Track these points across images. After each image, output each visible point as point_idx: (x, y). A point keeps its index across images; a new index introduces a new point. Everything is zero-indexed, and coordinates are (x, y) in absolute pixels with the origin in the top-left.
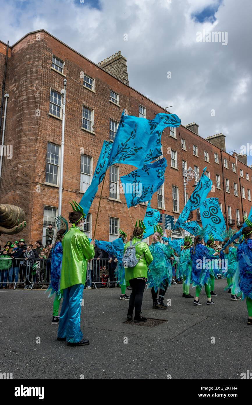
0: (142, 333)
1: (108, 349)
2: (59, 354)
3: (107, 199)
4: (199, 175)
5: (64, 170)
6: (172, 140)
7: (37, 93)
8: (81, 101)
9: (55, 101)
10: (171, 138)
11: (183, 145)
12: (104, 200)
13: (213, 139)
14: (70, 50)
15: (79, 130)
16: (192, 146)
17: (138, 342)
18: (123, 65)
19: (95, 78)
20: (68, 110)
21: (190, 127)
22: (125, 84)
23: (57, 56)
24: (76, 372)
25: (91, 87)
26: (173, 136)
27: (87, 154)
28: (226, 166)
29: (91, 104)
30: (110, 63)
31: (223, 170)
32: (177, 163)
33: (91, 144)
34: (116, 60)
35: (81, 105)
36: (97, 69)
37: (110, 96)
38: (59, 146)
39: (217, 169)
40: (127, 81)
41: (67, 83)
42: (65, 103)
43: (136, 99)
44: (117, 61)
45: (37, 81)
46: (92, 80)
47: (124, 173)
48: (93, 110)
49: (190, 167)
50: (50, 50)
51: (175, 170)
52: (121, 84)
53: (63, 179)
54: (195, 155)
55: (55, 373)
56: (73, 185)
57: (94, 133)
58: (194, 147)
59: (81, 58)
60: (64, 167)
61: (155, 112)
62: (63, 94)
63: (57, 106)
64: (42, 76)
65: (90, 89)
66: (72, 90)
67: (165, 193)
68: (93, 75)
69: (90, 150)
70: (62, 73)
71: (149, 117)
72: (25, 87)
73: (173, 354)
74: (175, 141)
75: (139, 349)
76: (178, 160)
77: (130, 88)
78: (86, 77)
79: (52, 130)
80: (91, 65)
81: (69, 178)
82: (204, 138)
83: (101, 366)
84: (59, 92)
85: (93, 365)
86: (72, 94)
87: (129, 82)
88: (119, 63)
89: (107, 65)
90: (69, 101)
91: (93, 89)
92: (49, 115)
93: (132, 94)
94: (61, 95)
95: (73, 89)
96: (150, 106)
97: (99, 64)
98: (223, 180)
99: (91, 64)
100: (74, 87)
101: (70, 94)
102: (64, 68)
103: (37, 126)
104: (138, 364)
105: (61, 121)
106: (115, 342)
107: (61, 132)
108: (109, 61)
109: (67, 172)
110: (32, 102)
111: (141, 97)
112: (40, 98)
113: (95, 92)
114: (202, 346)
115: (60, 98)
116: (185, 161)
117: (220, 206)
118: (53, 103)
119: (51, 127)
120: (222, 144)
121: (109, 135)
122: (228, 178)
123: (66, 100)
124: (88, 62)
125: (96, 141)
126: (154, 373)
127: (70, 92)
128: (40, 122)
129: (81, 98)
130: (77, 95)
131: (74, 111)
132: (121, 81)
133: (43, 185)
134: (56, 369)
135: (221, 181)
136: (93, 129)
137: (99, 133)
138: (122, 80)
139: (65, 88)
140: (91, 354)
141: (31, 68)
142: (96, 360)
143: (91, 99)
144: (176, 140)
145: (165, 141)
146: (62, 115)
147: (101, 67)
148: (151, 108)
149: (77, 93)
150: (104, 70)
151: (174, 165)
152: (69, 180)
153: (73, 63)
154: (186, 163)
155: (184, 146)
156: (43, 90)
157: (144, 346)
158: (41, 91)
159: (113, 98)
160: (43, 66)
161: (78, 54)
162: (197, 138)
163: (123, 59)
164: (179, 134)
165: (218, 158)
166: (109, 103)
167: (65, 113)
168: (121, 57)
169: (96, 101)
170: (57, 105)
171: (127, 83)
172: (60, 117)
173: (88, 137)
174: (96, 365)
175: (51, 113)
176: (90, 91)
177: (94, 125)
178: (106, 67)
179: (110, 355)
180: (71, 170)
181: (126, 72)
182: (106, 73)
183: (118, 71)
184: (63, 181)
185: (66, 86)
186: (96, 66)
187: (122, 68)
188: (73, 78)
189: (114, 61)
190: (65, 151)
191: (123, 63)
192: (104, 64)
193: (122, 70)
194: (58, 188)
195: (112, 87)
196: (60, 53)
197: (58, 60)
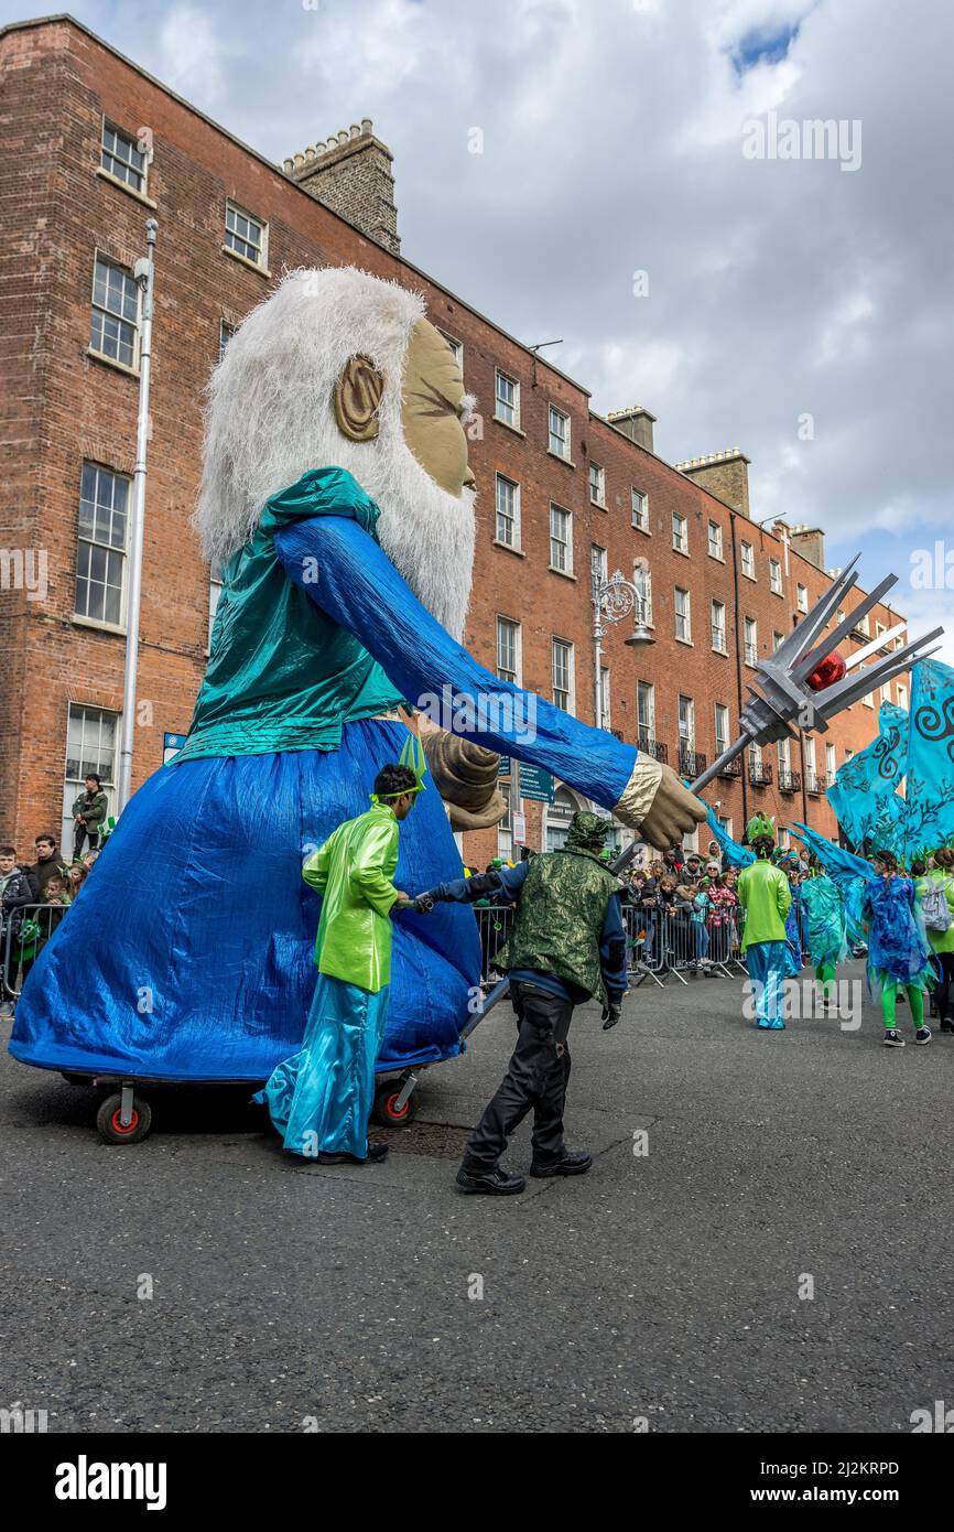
0: (420, 1181)
1: (293, 1241)
2: (107, 1263)
4: (649, 599)
5: (144, 568)
6: (555, 468)
7: (43, 267)
8: (214, 307)
9: (114, 302)
10: (552, 461)
11: (596, 488)
13: (708, 471)
14: (172, 105)
16: (629, 494)
17: (402, 1216)
18: (379, 174)
19: (272, 218)
20: (163, 338)
21: (621, 425)
22: (383, 250)
23: (121, 123)
24: (169, 1332)
25: (253, 253)
26: (561, 453)
28: (749, 570)
30: (327, 162)
31: (739, 585)
32: (571, 553)
34: (352, 155)
35: (216, 320)
36: (278, 185)
38: (128, 476)
39: (716, 580)
40: (393, 237)
41: (159, 236)
42: (149, 315)
44: (357, 157)
45: (42, 222)
46: (259, 225)
49: (618, 573)
50: (94, 99)
51: (563, 581)
52: (371, 246)
53: (141, 603)
54: (639, 527)
56: (181, 626)
58: (634, 498)
59: (217, 137)
60: (147, 559)
61: (497, 359)
62: (144, 278)
63: (122, 321)
64: (62, 202)
65: (249, 262)
66: (179, 260)
67: (525, 665)
68: (262, 207)
70: (143, 195)
73: (526, 1255)
74: (567, 472)
75: (403, 1242)
76: (575, 544)
77: (402, 266)
78: (237, 212)
79: (100, 414)
80: (254, 167)
81: (166, 602)
82: (673, 466)
83: (260, 1307)
84: (129, 269)
85: (232, 1305)
86: (179, 277)
87: (399, 240)
88: (366, 164)
89: (318, 172)
90: (166, 305)
91: (261, 263)
92: (90, 357)
94: (134, 282)
95: (185, 259)
96: (477, 336)
97: (289, 164)
98: (737, 621)
99: (256, 162)
100: (186, 252)
101: (171, 278)
102: (149, 172)
103: (41, 397)
104: (396, 1296)
105: (137, 380)
106: (320, 1218)
107: (134, 424)
108: (326, 157)
109: (158, 576)
110: (24, 302)
111: (442, 301)
112: (55, 286)
113: (269, 274)
114: (631, 1227)
115: (132, 292)
116: (601, 550)
117: (720, 715)
118: (106, 309)
119: (99, 404)
120: (739, 488)
122: (753, 614)
123: (155, 300)
124: (244, 157)
126: (454, 1330)
127: (173, 269)
128: (54, 380)
129: (216, 296)
130: (201, 284)
131: (186, 343)
132: (369, 234)
133: (65, 624)
134: (93, 1321)
135: (727, 626)
138: (376, 232)
139: (151, 255)
140: (226, 1264)
141: (16, 167)
142: (244, 1284)
144: (571, 467)
145: (531, 470)
146: (140, 359)
147: (294, 179)
148: (480, 343)
149: (199, 273)
150: (306, 189)
151: (562, 560)
152: (167, 607)
153: (185, 154)
154: (604, 556)
155: (601, 493)
156: (65, 256)
157: (425, 1231)
158: (57, 261)
160: (64, 163)
161: (205, 121)
162: (649, 465)
163: (381, 150)
164: (584, 448)
165: (719, 542)
167: (153, 351)
168: (372, 144)
170: (119, 319)
171: (393, 244)
172: (131, 366)
174: (244, 1303)
175: (99, 350)
176: (249, 267)
178: (313, 179)
179: (296, 1265)
180: (173, 569)
181: (388, 200)
182: (312, 203)
183: (358, 196)
184: (142, 611)
185: (154, 245)
186: (275, 172)
187: (373, 183)
188: (186, 217)
189: (346, 158)
190: (149, 497)
191: (378, 164)
192: (308, 168)
193: (376, 195)
194: (122, 638)
195: (335, 257)
196: (136, 117)
197: (125, 139)
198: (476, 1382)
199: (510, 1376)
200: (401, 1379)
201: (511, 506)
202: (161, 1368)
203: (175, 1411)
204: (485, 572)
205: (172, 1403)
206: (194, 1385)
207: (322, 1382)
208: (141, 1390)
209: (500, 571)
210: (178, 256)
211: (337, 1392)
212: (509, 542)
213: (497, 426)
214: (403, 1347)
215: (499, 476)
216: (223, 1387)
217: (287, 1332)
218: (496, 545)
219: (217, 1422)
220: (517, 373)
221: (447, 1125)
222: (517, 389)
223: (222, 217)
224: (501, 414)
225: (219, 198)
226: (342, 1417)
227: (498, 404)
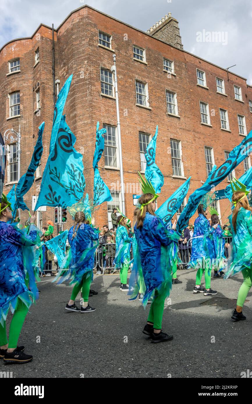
1: (187, 329)
3: (171, 177)
5: (122, 151)
6: (238, 104)
7: (87, 74)
8: (133, 76)
9: (106, 80)
10: (236, 102)
11: (251, 108)
12: (168, 179)
14: (116, 22)
15: (134, 108)
17: (218, 323)
18: (175, 28)
19: (145, 47)
20: (120, 87)
22: (178, 49)
23: (103, 31)
24: (157, 352)
25: (142, 58)
26: (239, 99)
27: (145, 131)
29: (144, 76)
30: (160, 28)
32: (246, 129)
33: (148, 120)
35: (133, 79)
36: (147, 38)
37: (164, 65)
38: (115, 126)
40: (181, 45)
41: (116, 59)
42: (116, 81)
43: (192, 64)
44: (168, 24)
45: (86, 62)
46: (143, 50)
47: (186, 147)
48: (147, 84)
50: (95, 26)
52: (175, 49)
53: (123, 160)
55: (135, 353)
56: (133, 165)
57: (150, 108)
59: (128, 28)
60: (123, 148)
61: (216, 74)
62: (114, 71)
64: (90, 55)
65: (141, 61)
66: (122, 65)
68: (143, 45)
69: (148, 126)
70: (111, 49)
71: (209, 82)
72: (74, 69)
74: (242, 105)
75: (220, 330)
76: (247, 126)
77: (185, 53)
78: (136, 48)
79: (106, 111)
80: (140, 34)
81: (129, 159)
84: (109, 70)
85: (173, 346)
86: (122, 69)
87: (182, 46)
88: (171, 26)
89: (157, 31)
90: (120, 78)
91: (144, 61)
92: (102, 96)
93: (188, 59)
94: (111, 73)
95: (124, 64)
96: (209, 69)
97: (149, 31)
99: (140, 32)
100: (124, 62)
101: (120, 70)
102: (112, 42)
103: (91, 109)
105: (115, 100)
106: (194, 323)
107: (115, 112)
108: (159, 26)
109: (126, 152)
110: (83, 85)
111: (198, 61)
112: (91, 78)
113: (147, 63)
115: (111, 76)
118: (104, 82)
119: (105, 108)
121: (166, 108)
123: (117, 77)
124: (136, 32)
125: (153, 116)
127: (121, 67)
128: (93, 104)
129: (133, 72)
130: (128, 70)
131: (126, 87)
132: (174, 46)
133: (103, 169)
136: (149, 104)
137: (155, 107)
138: (176, 45)
139: (115, 64)
141: (78, 49)
143: (143, 71)
144: (243, 103)
145: (230, 106)
146: (115, 94)
147: (151, 35)
148: (210, 71)
149: (128, 67)
150: (154, 37)
151: (243, 131)
152: (129, 160)
153: (120, 35)
156: (93, 70)
157: (226, 327)
158: (91, 72)
159: (167, 67)
160: (90, 45)
161: (125, 25)
163: (174, 21)
164: (246, 96)
166: (163, 73)
167: (118, 91)
168: (172, 20)
169: (149, 73)
170: (108, 84)
171: (181, 47)
172: (112, 96)
173: (145, 113)
174: (176, 345)
175: (104, 93)
176: (141, 63)
177: (149, 100)
178: (156, 34)
179: (189, 336)
180: (130, 150)
181: (178, 35)
182: (157, 40)
183: (170, 36)
184: (123, 163)
185: (115, 61)
186: (145, 34)
187: (173, 31)
188: (122, 52)
189: (165, 25)
190: (121, 131)
191: (174, 25)
192: (154, 31)
193: (175, 34)
194: (119, 171)
195: (165, 54)
196: (106, 28)
197: (104, 35)
200: (225, 366)
201: (225, 117)
202: (156, 361)
203: (162, 372)
204: (219, 138)
205: (161, 370)
206: (166, 366)
207: (202, 366)
208: (152, 366)
209: (224, 137)
210: (122, 63)
211: (207, 369)
212: (226, 128)
213: (218, 94)
214: (224, 358)
215: (221, 109)
217: (189, 353)
218: (222, 130)
220: (223, 78)
222: (223, 82)
223: (132, 50)
224: (219, 90)
225: (131, 45)
226: (209, 375)
227: (218, 88)
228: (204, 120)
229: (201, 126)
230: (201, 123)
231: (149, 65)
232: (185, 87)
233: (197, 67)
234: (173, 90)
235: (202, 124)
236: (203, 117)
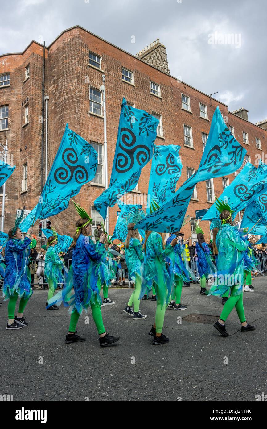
0: (200, 330)
2: (117, 350)
5: (108, 168)
7: (77, 92)
8: (121, 96)
9: (95, 99)
13: (265, 124)
14: (106, 44)
16: (242, 134)
17: (196, 339)
18: (162, 53)
19: (134, 70)
20: (108, 106)
21: (238, 114)
22: (165, 74)
23: (93, 51)
25: (130, 80)
29: (132, 98)
30: (148, 52)
35: (121, 100)
36: (135, 61)
37: (151, 88)
38: (102, 144)
40: (168, 70)
41: (105, 79)
42: (104, 100)
43: (178, 88)
44: (156, 50)
45: (76, 80)
46: (131, 72)
48: (134, 105)
50: (86, 46)
52: (162, 74)
53: (108, 178)
54: (245, 143)
55: (115, 368)
58: (244, 135)
59: (118, 50)
60: (109, 166)
61: (199, 100)
62: (102, 90)
64: (80, 74)
65: (129, 83)
67: (215, 186)
68: (131, 67)
70: (100, 69)
71: (193, 106)
72: (64, 87)
73: (234, 350)
75: (197, 345)
77: (171, 78)
78: (125, 70)
79: (93, 129)
80: (129, 57)
82: (255, 124)
83: (159, 362)
84: (98, 89)
85: (152, 361)
86: (111, 89)
88: (159, 51)
89: (146, 56)
90: (108, 98)
91: (132, 83)
92: (90, 114)
93: (174, 83)
94: (100, 92)
95: (112, 84)
96: (193, 94)
97: (138, 55)
99: (129, 55)
101: (109, 90)
102: (101, 63)
103: (78, 126)
104: (197, 360)
105: (103, 119)
106: (173, 339)
107: (103, 130)
108: (147, 51)
110: (72, 102)
111: (183, 86)
112: (80, 96)
113: (135, 85)
114: (264, 343)
115: (99, 95)
118: (93, 101)
119: (93, 126)
123: (106, 97)
124: (126, 55)
126: (215, 369)
127: (110, 88)
128: (81, 121)
129: (121, 93)
130: (117, 90)
131: (114, 107)
132: (161, 70)
133: (88, 185)
134: (115, 365)
138: (163, 69)
139: (104, 84)
140: (149, 351)
141: (68, 67)
142: (154, 356)
143: (131, 93)
146: (103, 113)
147: (139, 59)
148: (194, 96)
149: (116, 88)
150: (143, 61)
153: (110, 57)
156: (82, 88)
157: (203, 343)
158: (80, 90)
159: (154, 90)
160: (80, 64)
161: (115, 47)
162: (247, 124)
163: (162, 47)
166: (150, 95)
167: (106, 110)
168: (160, 45)
169: (137, 95)
170: (96, 103)
171: (168, 72)
172: (100, 115)
174: (155, 361)
175: (92, 112)
176: (129, 84)
178: (144, 58)
179: (168, 351)
181: (165, 60)
182: (145, 64)
183: (157, 60)
184: (108, 180)
185: (104, 81)
186: (134, 57)
187: (161, 56)
189: (153, 50)
190: (108, 149)
191: (162, 51)
192: (143, 55)
193: (162, 59)
194: (104, 187)
195: (152, 78)
196: (96, 48)
197: (95, 55)
198: (224, 384)
199: (234, 382)
200: (202, 382)
202: (135, 377)
203: (140, 388)
205: (139, 386)
207: (179, 382)
208: (130, 382)
210: (110, 84)
211: (184, 385)
213: (201, 119)
214: (201, 374)
215: (203, 133)
216: (152, 382)
217: (168, 369)
219: (152, 391)
220: (206, 103)
221: (205, 315)
222: (206, 107)
223: (121, 72)
224: (202, 115)
225: (120, 67)
226: (186, 391)
227: (201, 112)
228: (187, 142)
229: (184, 148)
230: (185, 145)
231: (137, 87)
232: (170, 110)
233: (182, 91)
234: (158, 112)
235: (185, 147)
236: (187, 140)
